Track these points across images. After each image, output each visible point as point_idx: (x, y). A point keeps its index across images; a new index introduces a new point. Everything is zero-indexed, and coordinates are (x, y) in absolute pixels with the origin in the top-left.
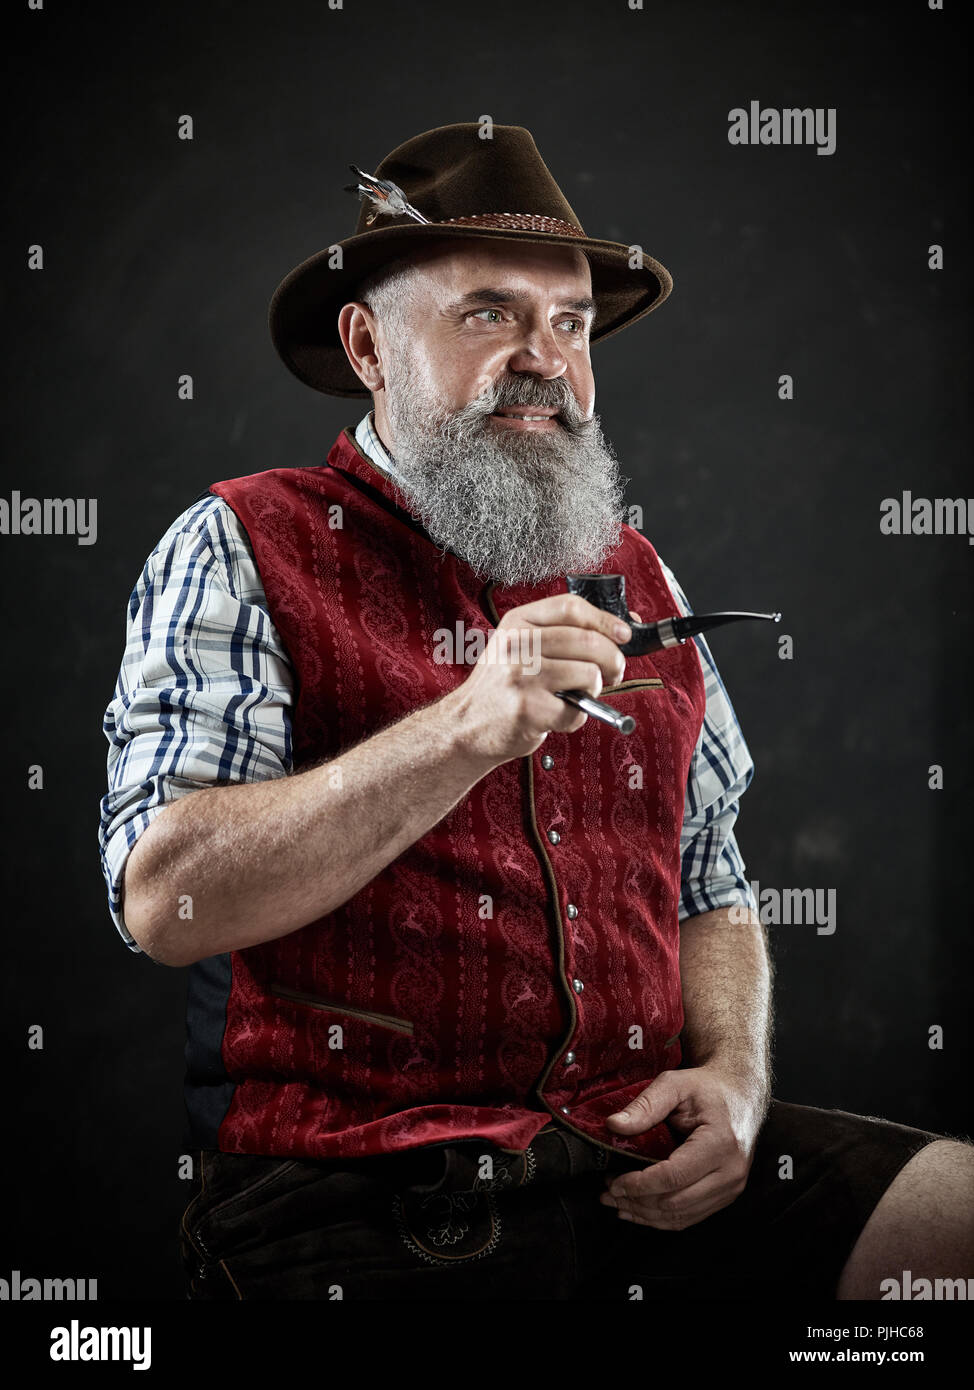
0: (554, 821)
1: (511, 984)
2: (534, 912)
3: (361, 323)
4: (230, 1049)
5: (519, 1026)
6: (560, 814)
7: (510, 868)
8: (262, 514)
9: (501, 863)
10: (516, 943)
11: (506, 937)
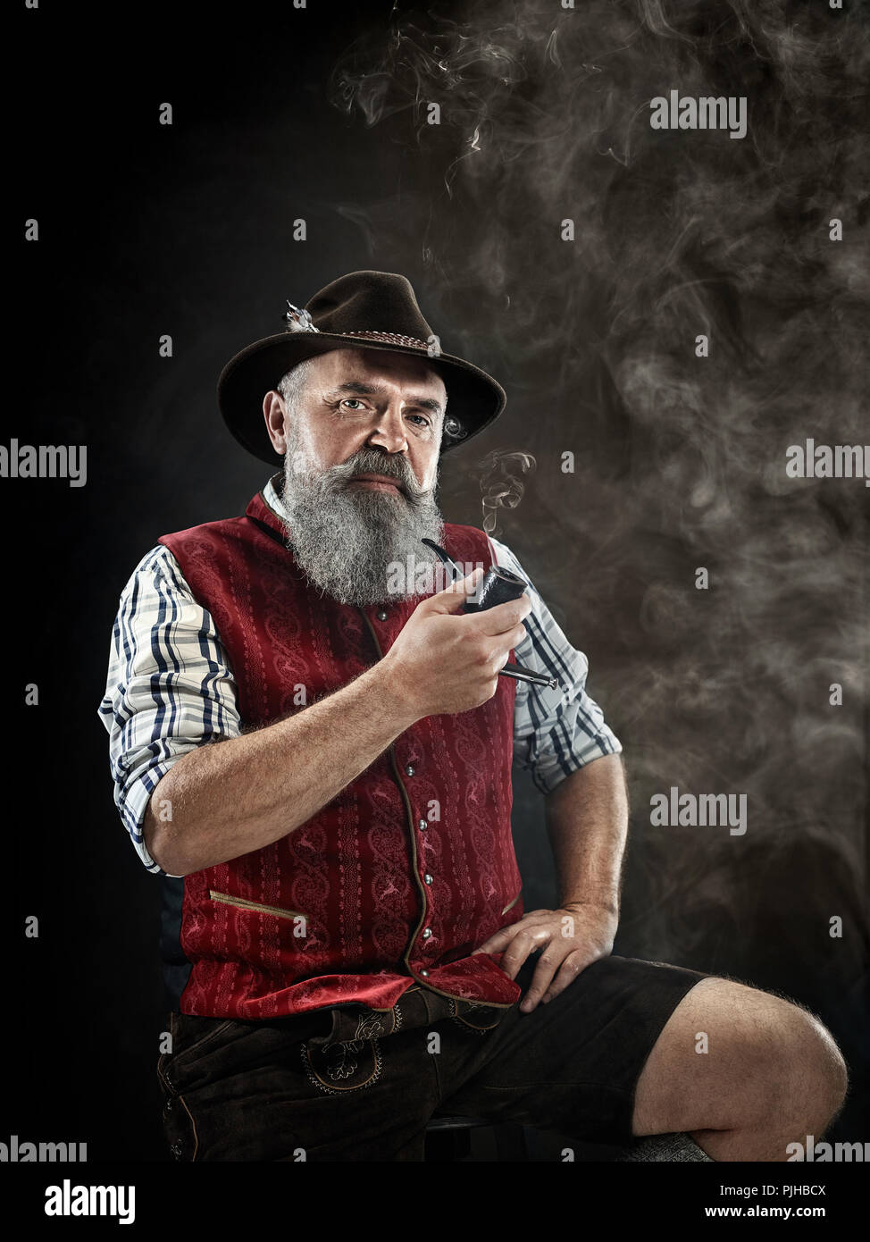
0: (410, 760)
1: (379, 882)
2: (396, 827)
3: (277, 406)
4: (185, 939)
5: (386, 913)
6: (414, 754)
7: (378, 796)
8: (193, 555)
9: (371, 792)
10: (381, 852)
11: (373, 848)
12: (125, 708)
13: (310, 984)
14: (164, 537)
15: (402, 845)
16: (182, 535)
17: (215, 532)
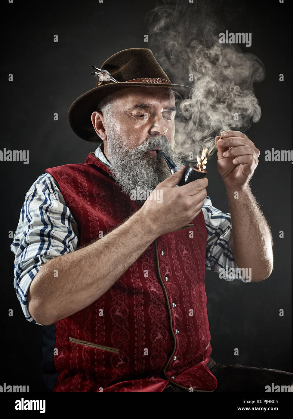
0: (166, 274)
1: (154, 333)
2: (161, 306)
3: (99, 118)
4: (57, 361)
5: (157, 348)
6: (168, 271)
7: (153, 291)
8: (62, 178)
9: (150, 289)
10: (154, 318)
11: (151, 316)
12: (26, 242)
13: (119, 385)
14: (48, 169)
15: (165, 315)
16: (57, 169)
17: (72, 168)
